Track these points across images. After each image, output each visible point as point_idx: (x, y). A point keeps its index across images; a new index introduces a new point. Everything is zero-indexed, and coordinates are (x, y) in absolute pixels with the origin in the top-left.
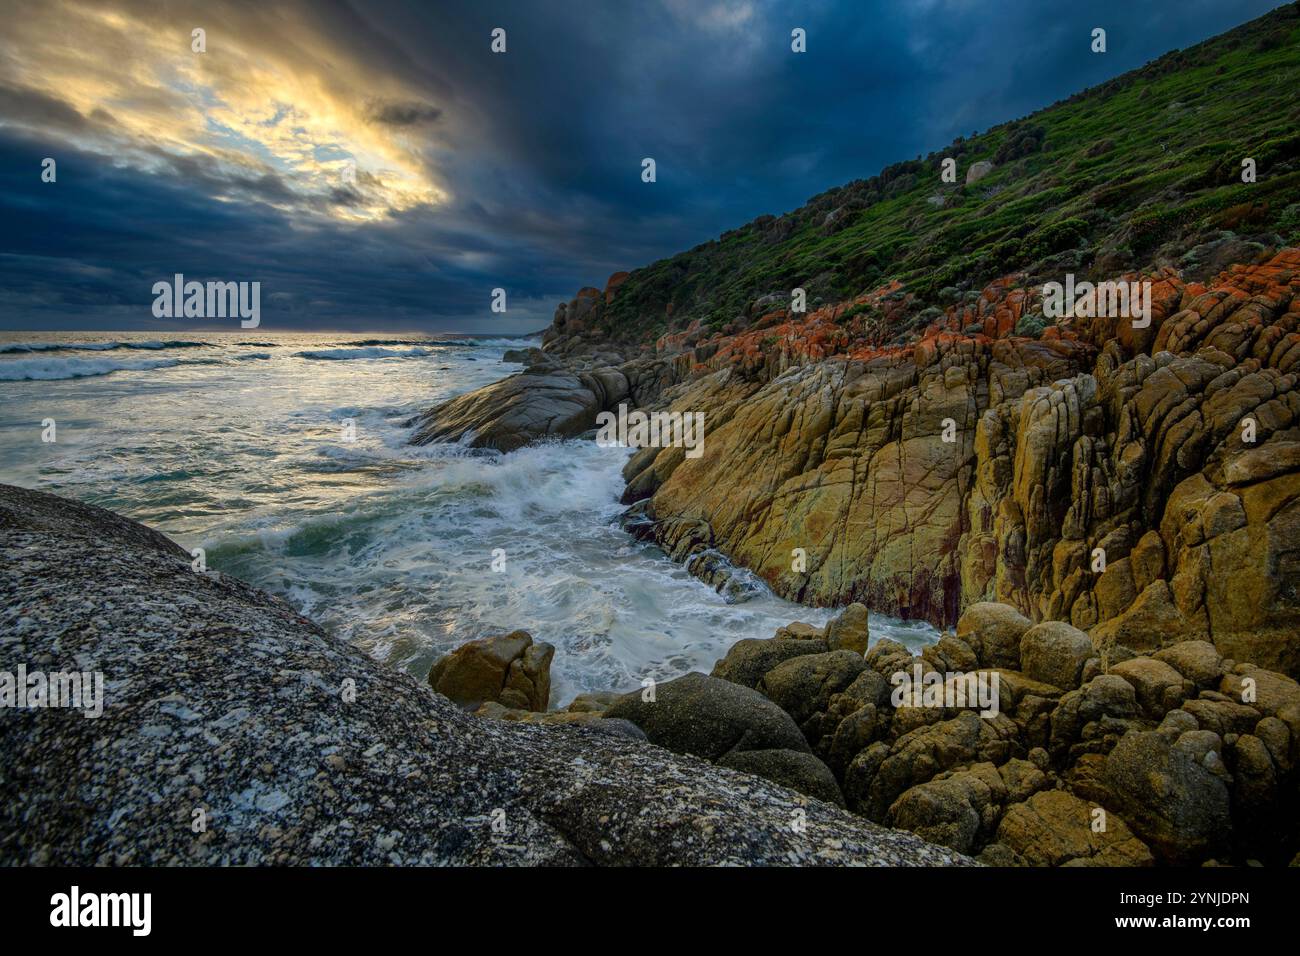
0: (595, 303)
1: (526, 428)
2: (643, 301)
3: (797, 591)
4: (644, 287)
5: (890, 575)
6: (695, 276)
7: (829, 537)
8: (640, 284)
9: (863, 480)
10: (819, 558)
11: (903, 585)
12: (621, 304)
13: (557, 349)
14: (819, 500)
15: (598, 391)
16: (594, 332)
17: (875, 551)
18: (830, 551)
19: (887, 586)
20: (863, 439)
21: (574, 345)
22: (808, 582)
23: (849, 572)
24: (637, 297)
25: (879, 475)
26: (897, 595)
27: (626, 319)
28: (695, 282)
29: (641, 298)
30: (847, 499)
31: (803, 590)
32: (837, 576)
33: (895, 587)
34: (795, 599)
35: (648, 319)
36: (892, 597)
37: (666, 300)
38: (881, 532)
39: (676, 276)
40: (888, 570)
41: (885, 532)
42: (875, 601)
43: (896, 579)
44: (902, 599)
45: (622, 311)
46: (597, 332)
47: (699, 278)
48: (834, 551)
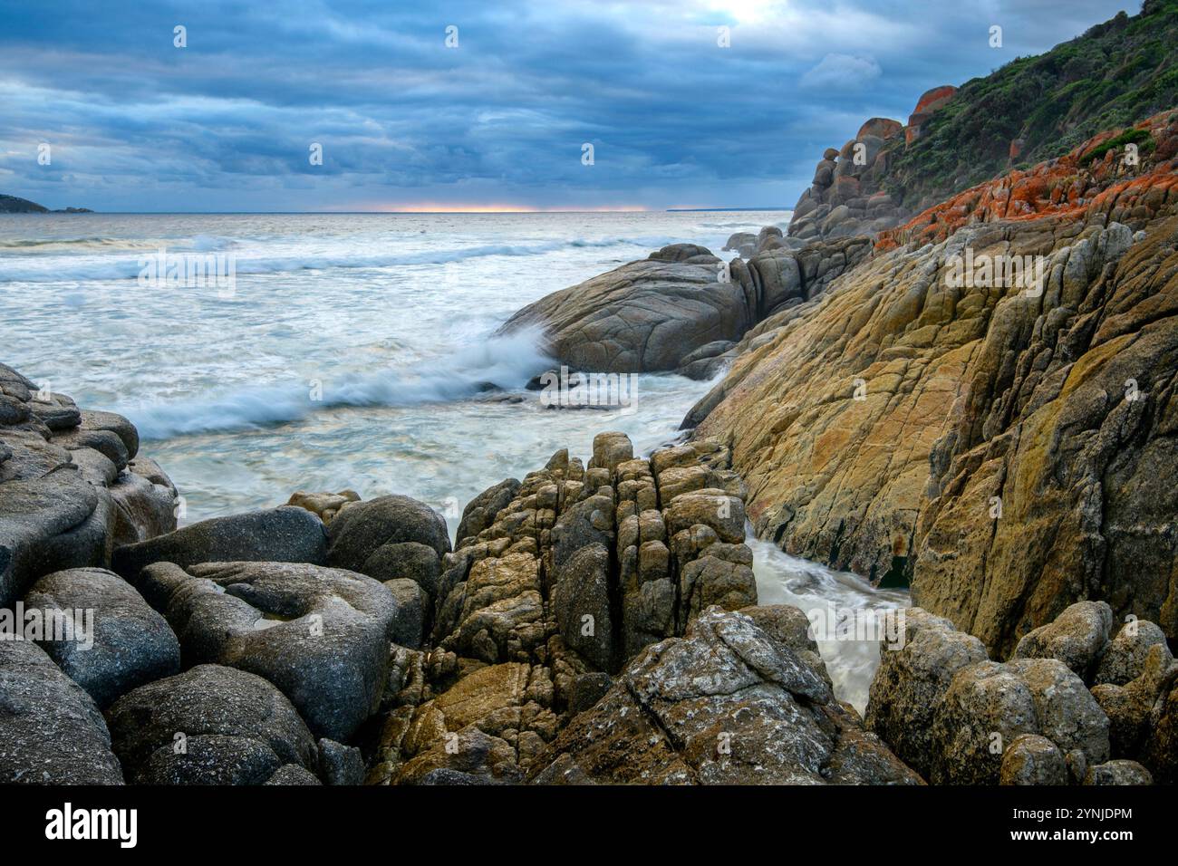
0: (886, 147)
1: (615, 335)
2: (967, 138)
3: (777, 527)
4: (974, 111)
5: (889, 512)
6: (1072, 85)
7: (833, 464)
8: (967, 108)
9: (907, 391)
10: (813, 489)
11: (904, 526)
12: (928, 146)
13: (806, 229)
14: (841, 416)
15: (750, 285)
16: (873, 198)
17: (882, 482)
18: (829, 481)
19: (881, 527)
20: (941, 336)
21: (835, 222)
22: (792, 519)
23: (841, 507)
24: (958, 131)
25: (930, 384)
26: (893, 538)
27: (933, 173)
28: (1069, 98)
29: (964, 132)
30: (876, 413)
31: (783, 528)
32: (824, 510)
33: (892, 529)
34: (772, 537)
35: (973, 171)
36: (885, 542)
37: (1009, 134)
38: (899, 457)
39: (1038, 86)
40: (888, 506)
41: (903, 457)
42: (862, 545)
43: (895, 519)
44: (898, 546)
45: (928, 159)
46: (880, 197)
47: (1077, 89)
48: (832, 481)
